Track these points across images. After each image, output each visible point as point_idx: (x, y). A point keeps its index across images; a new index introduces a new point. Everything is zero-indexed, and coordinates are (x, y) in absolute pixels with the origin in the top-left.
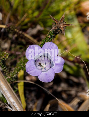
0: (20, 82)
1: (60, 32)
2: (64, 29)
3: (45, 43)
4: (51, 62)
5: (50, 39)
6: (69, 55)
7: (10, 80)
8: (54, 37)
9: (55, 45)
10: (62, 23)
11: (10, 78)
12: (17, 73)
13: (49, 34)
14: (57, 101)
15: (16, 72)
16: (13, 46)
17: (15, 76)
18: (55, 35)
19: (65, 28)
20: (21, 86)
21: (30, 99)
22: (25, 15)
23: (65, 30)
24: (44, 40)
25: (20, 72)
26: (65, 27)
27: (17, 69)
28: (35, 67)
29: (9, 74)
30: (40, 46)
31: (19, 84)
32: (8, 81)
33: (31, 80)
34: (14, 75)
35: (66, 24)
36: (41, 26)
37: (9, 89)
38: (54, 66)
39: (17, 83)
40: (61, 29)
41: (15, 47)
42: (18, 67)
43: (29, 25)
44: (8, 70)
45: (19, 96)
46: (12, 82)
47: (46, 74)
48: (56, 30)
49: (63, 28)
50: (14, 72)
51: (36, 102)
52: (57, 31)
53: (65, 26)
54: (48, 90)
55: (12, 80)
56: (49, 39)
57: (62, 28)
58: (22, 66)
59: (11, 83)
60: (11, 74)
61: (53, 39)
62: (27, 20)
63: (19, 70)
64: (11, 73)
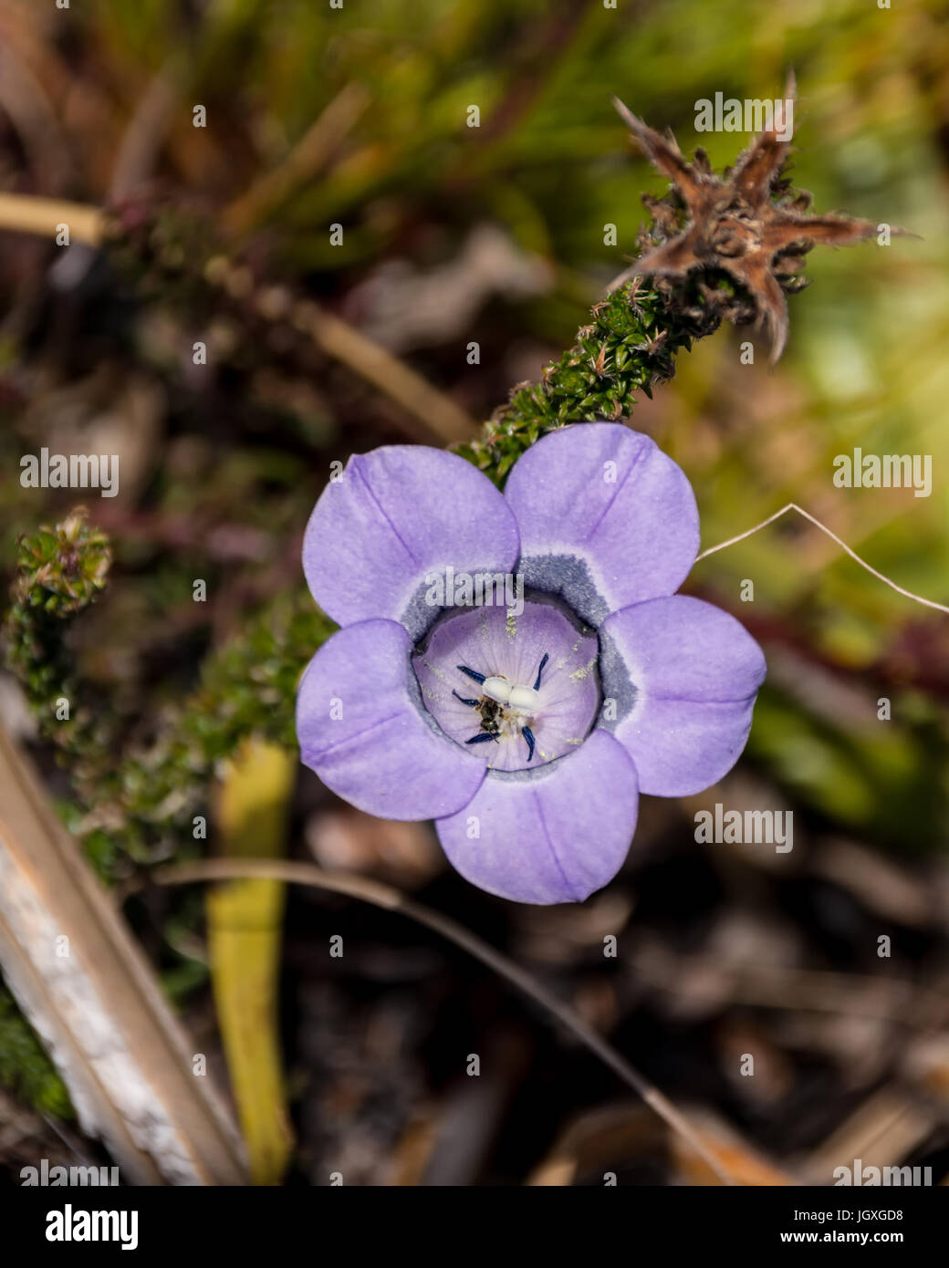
0: (244, 881)
1: (732, 313)
2: (782, 278)
3: (542, 433)
4: (598, 666)
5: (604, 385)
6: (826, 598)
7: (121, 854)
8: (658, 365)
9: (660, 463)
10: (756, 200)
11: (114, 822)
12: (206, 778)
13: (601, 333)
14: (661, 1124)
15: (194, 759)
16: (186, 455)
17: (175, 804)
18: (670, 345)
19: (790, 266)
20: (243, 926)
21: (356, 1087)
22: (344, 110)
23: (790, 291)
24: (539, 398)
25: (239, 762)
26: (794, 252)
27: (204, 725)
28: (413, 709)
29: (111, 777)
30: (491, 470)
31: (224, 909)
32: (96, 865)
33: (376, 872)
34: (164, 793)
35: (810, 216)
36: (520, 245)
37: (100, 956)
38: (634, 716)
39: (202, 889)
40: (741, 275)
41: (207, 474)
42: (219, 700)
43: (383, 220)
44: (101, 737)
45: (212, 1042)
46: (143, 870)
47: (537, 799)
48: (688, 290)
49: (767, 269)
50: (169, 764)
51: (419, 1127)
52: (692, 297)
53: (798, 237)
54: (568, 998)
55: (138, 853)
56: (591, 390)
57: (755, 263)
58: (269, 696)
59: (133, 887)
60: (132, 783)
61: (646, 387)
62: (357, 171)
63: (231, 740)
64: (136, 765)
